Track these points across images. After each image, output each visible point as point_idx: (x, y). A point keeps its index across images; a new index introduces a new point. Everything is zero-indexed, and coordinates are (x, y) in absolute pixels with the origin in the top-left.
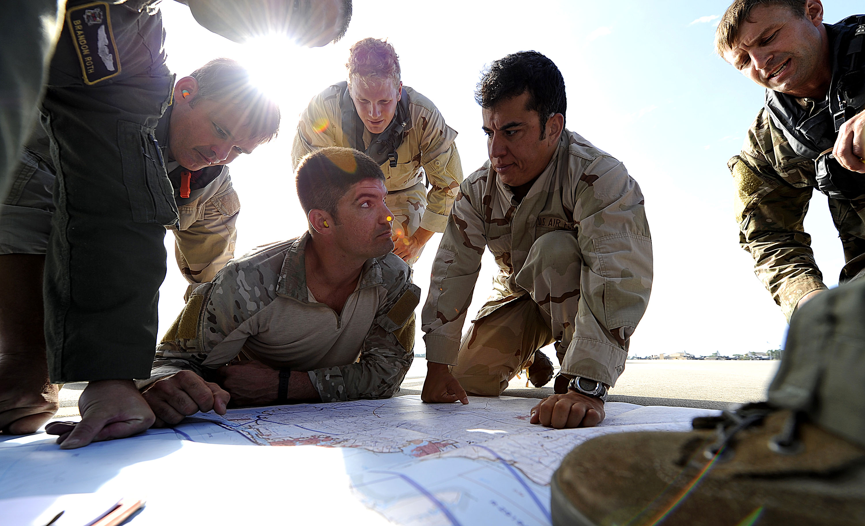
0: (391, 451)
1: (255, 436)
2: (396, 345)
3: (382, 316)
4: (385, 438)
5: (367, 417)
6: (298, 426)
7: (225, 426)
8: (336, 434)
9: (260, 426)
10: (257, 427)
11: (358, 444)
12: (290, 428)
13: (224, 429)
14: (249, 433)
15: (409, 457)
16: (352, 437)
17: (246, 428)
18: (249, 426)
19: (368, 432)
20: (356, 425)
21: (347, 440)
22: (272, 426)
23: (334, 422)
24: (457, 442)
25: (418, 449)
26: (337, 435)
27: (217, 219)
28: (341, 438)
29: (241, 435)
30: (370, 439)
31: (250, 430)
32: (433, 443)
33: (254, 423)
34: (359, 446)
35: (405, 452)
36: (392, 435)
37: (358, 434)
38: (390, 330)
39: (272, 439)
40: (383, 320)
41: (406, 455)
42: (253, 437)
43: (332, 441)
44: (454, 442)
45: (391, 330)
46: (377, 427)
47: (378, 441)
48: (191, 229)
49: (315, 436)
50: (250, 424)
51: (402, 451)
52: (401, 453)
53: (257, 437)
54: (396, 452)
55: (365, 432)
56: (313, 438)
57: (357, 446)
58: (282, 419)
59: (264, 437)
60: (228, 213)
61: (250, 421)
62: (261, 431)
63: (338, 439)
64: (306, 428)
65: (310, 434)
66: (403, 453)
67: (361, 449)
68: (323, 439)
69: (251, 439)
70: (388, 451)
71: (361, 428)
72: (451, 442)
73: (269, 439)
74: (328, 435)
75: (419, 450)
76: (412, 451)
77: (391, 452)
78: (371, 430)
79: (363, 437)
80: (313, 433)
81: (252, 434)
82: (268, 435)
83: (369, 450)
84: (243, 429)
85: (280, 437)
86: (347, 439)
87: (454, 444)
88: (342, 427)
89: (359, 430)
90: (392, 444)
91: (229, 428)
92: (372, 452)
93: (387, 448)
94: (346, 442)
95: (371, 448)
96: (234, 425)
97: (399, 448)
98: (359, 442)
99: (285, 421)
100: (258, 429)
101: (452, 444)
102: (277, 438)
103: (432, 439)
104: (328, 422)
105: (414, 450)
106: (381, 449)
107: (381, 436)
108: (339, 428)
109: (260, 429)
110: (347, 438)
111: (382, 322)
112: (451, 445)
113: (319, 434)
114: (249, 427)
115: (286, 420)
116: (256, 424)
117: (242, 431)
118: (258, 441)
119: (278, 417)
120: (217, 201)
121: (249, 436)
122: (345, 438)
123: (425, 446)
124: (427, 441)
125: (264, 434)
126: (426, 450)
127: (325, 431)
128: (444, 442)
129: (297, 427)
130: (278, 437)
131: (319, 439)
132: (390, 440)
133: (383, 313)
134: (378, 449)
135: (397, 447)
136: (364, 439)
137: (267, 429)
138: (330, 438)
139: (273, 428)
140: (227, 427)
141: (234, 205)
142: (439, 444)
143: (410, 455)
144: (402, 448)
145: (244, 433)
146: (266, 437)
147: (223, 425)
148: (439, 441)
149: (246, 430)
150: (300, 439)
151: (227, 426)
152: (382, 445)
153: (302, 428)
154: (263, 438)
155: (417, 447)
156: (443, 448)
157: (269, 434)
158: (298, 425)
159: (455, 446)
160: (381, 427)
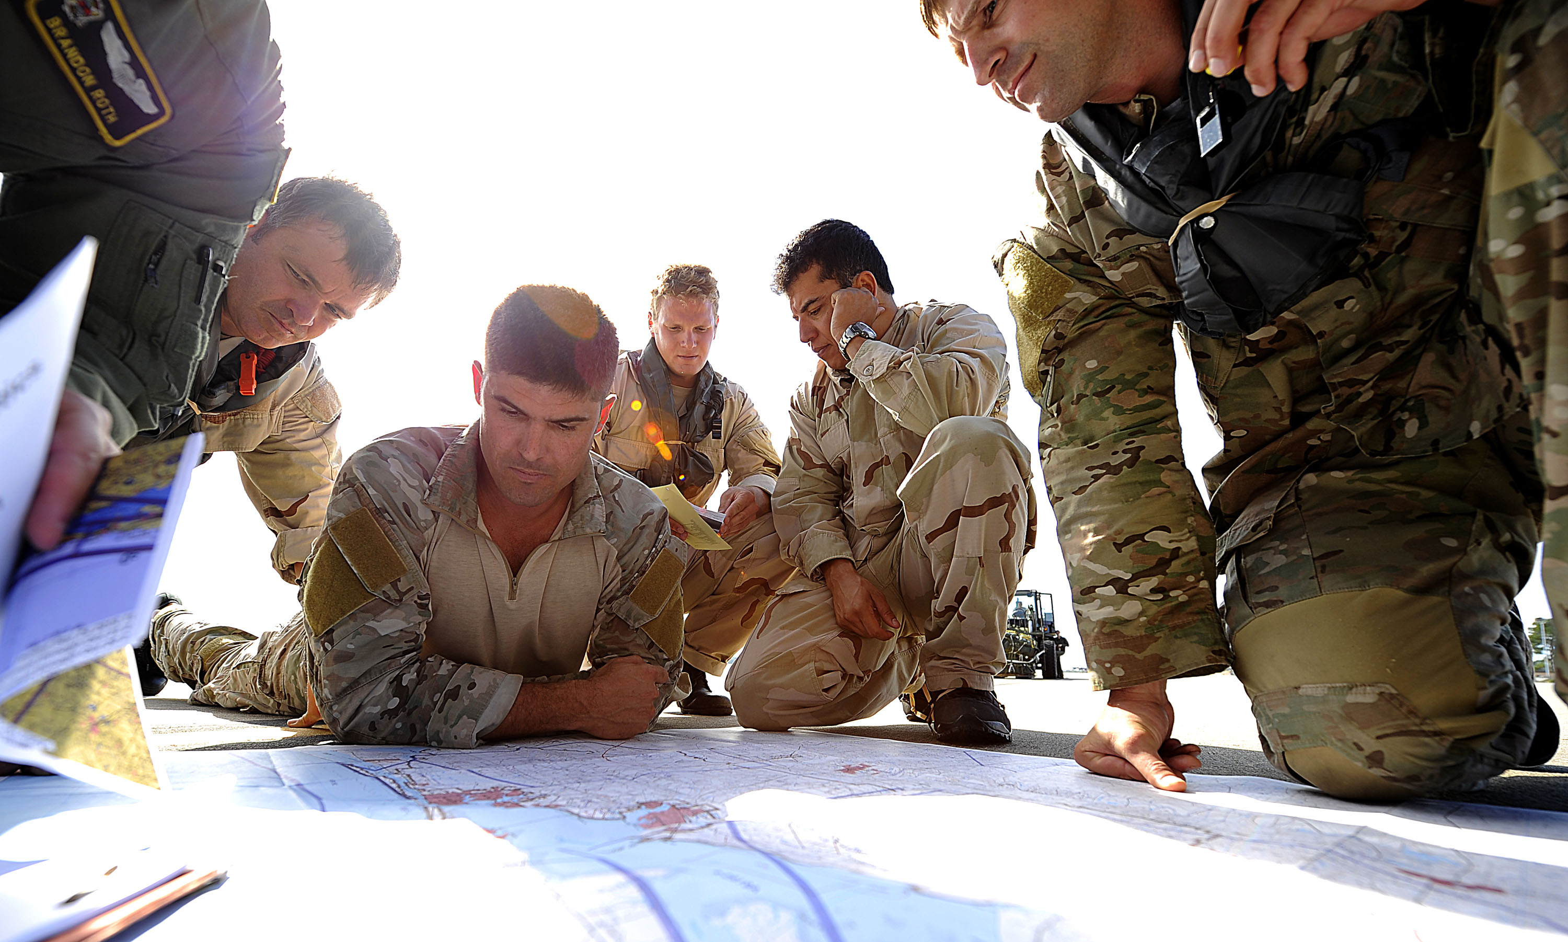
0: (607, 816)
1: (404, 785)
2: (650, 647)
3: (621, 599)
4: (606, 796)
5: (588, 762)
6: (473, 772)
7: (358, 769)
8: (532, 785)
9: (413, 770)
10: (409, 771)
11: (559, 803)
12: (461, 775)
13: (356, 773)
14: (394, 782)
15: (633, 828)
16: (554, 792)
17: (390, 773)
18: (397, 770)
19: (583, 785)
20: (567, 772)
21: (544, 796)
22: (432, 771)
23: (532, 768)
24: (717, 809)
25: (651, 816)
26: (532, 787)
27: (306, 429)
28: (537, 792)
29: (381, 783)
30: (581, 796)
31: (396, 776)
32: (678, 809)
33: (405, 766)
34: (561, 806)
35: (628, 820)
36: (619, 792)
37: (565, 787)
38: (637, 623)
39: (429, 791)
40: (621, 607)
41: (629, 824)
42: (399, 787)
43: (521, 796)
44: (711, 808)
45: (639, 624)
46: (600, 778)
47: (595, 800)
48: (265, 446)
49: (497, 787)
50: (399, 767)
51: (624, 817)
52: (621, 822)
53: (406, 787)
54: (613, 819)
55: (578, 784)
56: (492, 790)
57: (557, 806)
58: (451, 761)
59: (417, 786)
60: (324, 419)
61: (399, 762)
62: (413, 778)
63: (531, 793)
64: (486, 775)
65: (488, 785)
66: (625, 822)
67: (560, 810)
68: (508, 792)
69: (397, 789)
70: (601, 816)
71: (573, 779)
72: (708, 808)
73: (424, 790)
74: (519, 787)
75: (652, 819)
76: (640, 819)
77: (607, 819)
78: (589, 781)
79: (572, 792)
80: (495, 784)
81: (399, 783)
82: (424, 785)
83: (572, 813)
84: (386, 775)
85: (442, 787)
86: (546, 795)
87: (712, 812)
88: (544, 775)
89: (570, 780)
90: (612, 805)
91: (364, 772)
92: (576, 817)
93: (601, 812)
94: (542, 800)
95: (576, 811)
96: (372, 768)
97: (621, 813)
98: (563, 800)
99: (455, 764)
100: (409, 776)
101: (708, 812)
102: (437, 789)
103: (678, 802)
104: (521, 767)
105: (644, 817)
106: (591, 812)
107: (600, 793)
108: (539, 776)
109: (412, 775)
110: (546, 792)
111: (622, 610)
112: (706, 814)
113: (505, 784)
114: (396, 772)
115: (457, 762)
116: (407, 767)
117: (385, 777)
118: (406, 793)
119: (444, 758)
120: (304, 401)
121: (394, 786)
122: (543, 792)
123: (662, 813)
124: (669, 804)
125: (417, 782)
126: (662, 818)
127: (516, 780)
128: (696, 808)
129: (472, 774)
130: (439, 787)
131: (503, 792)
132: (612, 799)
133: (622, 595)
134: (586, 812)
135: (617, 811)
136: (572, 796)
137: (423, 776)
138: (519, 792)
139: (433, 774)
140: (361, 772)
141: (332, 405)
142: (685, 811)
143: (635, 825)
144: (624, 814)
145: (387, 781)
146: (421, 787)
147: (354, 768)
148: (688, 806)
149: (390, 776)
150: (473, 792)
151: (362, 769)
152: (597, 806)
153: (480, 775)
154: (415, 788)
155: (650, 814)
156: (691, 818)
157: (425, 783)
158: (474, 770)
159: (711, 815)
160: (606, 779)
